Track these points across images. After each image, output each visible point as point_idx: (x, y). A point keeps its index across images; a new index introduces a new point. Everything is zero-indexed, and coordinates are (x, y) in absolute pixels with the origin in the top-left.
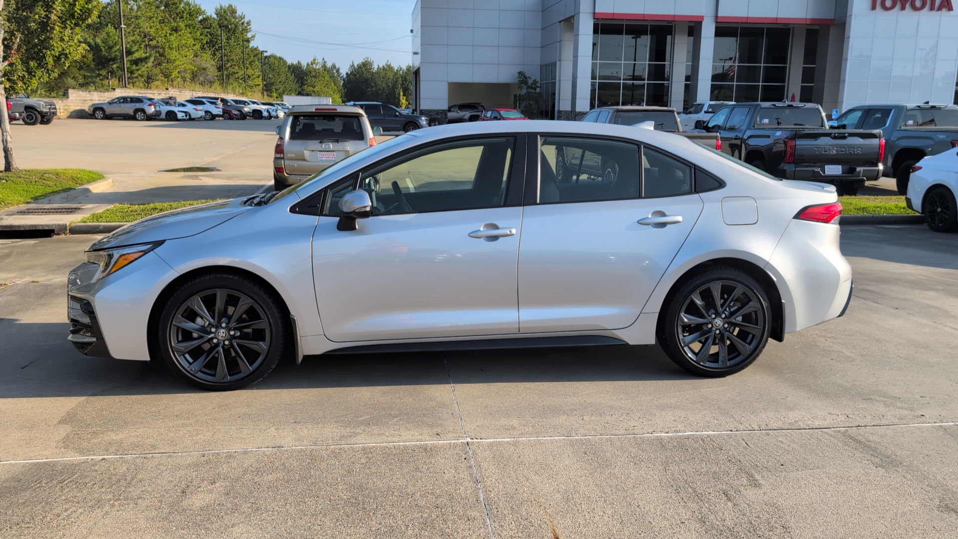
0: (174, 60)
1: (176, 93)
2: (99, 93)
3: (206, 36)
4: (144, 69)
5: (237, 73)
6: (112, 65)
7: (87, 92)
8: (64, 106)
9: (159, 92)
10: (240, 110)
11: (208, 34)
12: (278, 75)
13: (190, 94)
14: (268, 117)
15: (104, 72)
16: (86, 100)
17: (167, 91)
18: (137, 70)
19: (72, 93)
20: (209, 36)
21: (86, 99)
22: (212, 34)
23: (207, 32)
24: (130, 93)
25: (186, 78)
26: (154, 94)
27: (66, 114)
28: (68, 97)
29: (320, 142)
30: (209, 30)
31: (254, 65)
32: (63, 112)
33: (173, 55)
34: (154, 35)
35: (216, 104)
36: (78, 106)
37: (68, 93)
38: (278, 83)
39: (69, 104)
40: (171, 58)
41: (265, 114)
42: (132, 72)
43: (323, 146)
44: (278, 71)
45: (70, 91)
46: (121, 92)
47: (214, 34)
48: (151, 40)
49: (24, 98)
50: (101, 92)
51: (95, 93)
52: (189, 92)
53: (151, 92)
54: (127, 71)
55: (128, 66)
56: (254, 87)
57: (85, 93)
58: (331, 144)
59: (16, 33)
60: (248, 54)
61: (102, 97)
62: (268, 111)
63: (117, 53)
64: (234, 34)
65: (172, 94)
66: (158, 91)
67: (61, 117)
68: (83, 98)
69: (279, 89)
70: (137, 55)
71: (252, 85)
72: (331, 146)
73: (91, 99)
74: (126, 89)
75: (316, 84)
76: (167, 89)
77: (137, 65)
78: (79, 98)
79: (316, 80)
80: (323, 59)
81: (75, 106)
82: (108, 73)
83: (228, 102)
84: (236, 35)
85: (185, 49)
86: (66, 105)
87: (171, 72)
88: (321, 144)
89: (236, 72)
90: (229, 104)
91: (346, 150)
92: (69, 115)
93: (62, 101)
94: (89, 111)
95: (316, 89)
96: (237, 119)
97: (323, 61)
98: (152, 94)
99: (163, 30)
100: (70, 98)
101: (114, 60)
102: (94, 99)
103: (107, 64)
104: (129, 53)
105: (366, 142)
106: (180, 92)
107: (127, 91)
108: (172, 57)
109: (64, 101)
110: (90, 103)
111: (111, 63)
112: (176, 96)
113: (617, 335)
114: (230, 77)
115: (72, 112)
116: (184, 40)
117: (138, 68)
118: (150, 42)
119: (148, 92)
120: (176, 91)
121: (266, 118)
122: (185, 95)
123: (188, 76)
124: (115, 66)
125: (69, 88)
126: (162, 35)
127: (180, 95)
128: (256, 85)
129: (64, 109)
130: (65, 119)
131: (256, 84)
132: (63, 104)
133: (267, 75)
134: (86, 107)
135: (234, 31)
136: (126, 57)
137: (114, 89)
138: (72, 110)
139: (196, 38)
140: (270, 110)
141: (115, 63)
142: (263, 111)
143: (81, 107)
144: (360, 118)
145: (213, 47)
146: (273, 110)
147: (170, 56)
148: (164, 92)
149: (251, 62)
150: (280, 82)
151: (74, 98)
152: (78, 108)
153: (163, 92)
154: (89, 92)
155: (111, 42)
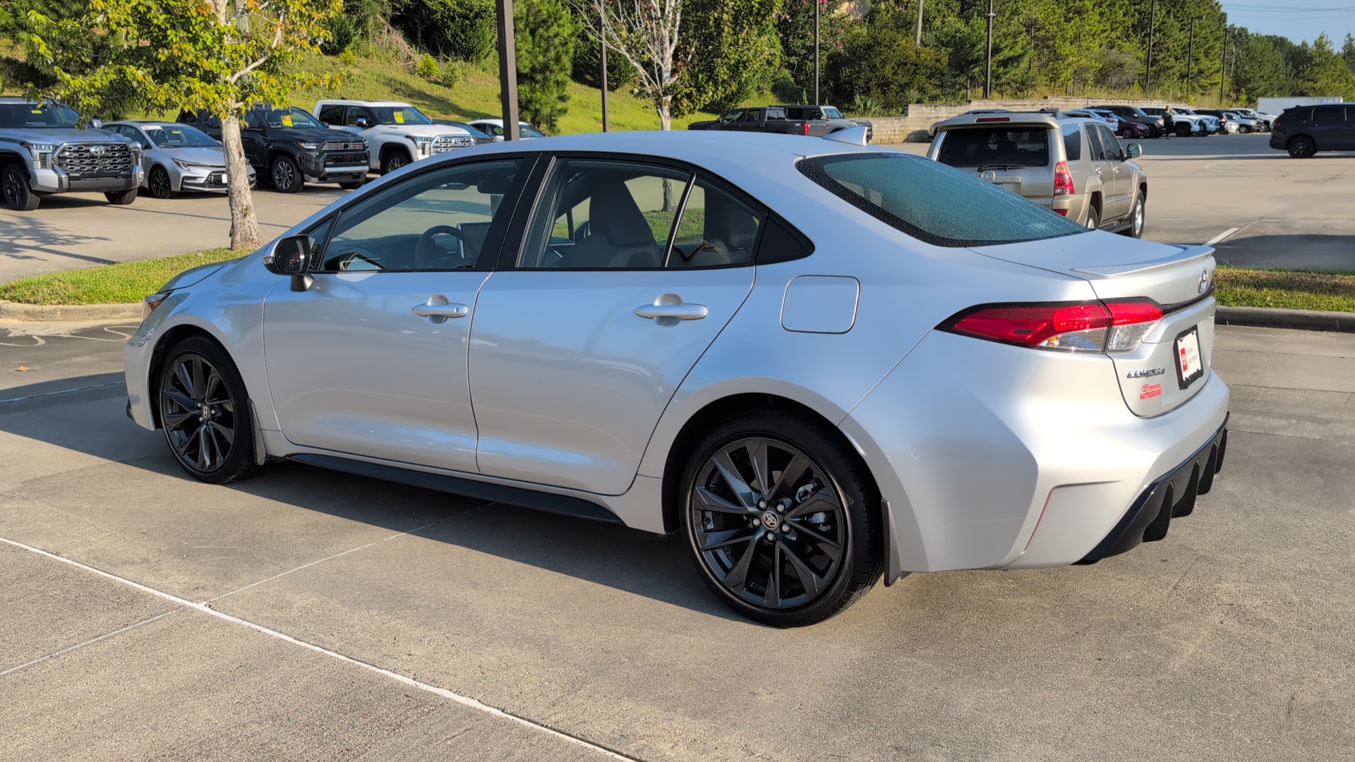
0: (1067, 55)
1: (1058, 103)
2: (948, 107)
3: (1133, 16)
4: (1017, 72)
5: (1172, 67)
6: (973, 68)
7: (933, 107)
8: (900, 127)
9: (1032, 103)
10: (1152, 122)
11: (1136, 13)
12: (1259, 67)
13: (1082, 103)
14: (1200, 132)
15: (962, 79)
16: (930, 118)
17: (1045, 100)
18: (1005, 74)
19: (913, 110)
20: (1137, 16)
21: (930, 116)
22: (1142, 12)
23: (1135, 10)
24: (992, 105)
25: (1087, 80)
26: (1026, 105)
27: (902, 137)
28: (907, 115)
29: (978, 171)
30: (1138, 7)
31: (1213, 53)
32: (898, 135)
33: (1066, 49)
34: (1043, 22)
35: (1109, 117)
36: (919, 126)
37: (907, 109)
38: (1257, 78)
39: (907, 124)
40: (1062, 53)
41: (1196, 128)
42: (998, 77)
43: (982, 175)
44: (1260, 60)
45: (911, 107)
46: (979, 106)
47: (1145, 13)
48: (1039, 30)
49: (837, 118)
50: (951, 106)
51: (943, 108)
52: (1081, 100)
53: (1022, 103)
54: (992, 76)
55: (994, 68)
56: (1209, 87)
57: (929, 108)
58: (994, 172)
59: (691, 40)
60: (1205, 38)
61: (951, 113)
62: (1201, 123)
63: (981, 52)
64: (1183, 9)
65: (1052, 105)
66: (1031, 101)
67: (895, 141)
68: (926, 116)
69: (1258, 88)
70: (1007, 53)
71: (1206, 85)
72: (994, 176)
73: (936, 116)
74: (986, 100)
75: (1319, 76)
76: (1046, 98)
77: (1006, 67)
78: (920, 116)
79: (1319, 71)
80: (1349, 35)
81: (915, 126)
82: (967, 80)
83: (1135, 113)
84: (1185, 10)
85: (1089, 39)
86: (904, 126)
87: (1060, 73)
88: (979, 173)
89: (1169, 66)
90: (1136, 115)
91: (1017, 181)
92: (906, 138)
93: (899, 120)
94: (930, 132)
95: (1319, 84)
96: (1145, 137)
97: (1348, 39)
98: (1022, 105)
99: (1055, 14)
100: (910, 116)
101: (976, 62)
102: (940, 116)
103: (966, 68)
104: (996, 50)
105: (1051, 169)
106: (1066, 101)
107: (987, 103)
108: (1064, 51)
109: (901, 120)
110: (934, 121)
111: (972, 66)
112: (1059, 107)
113: (607, 505)
114: (1161, 74)
115: (910, 134)
116: (1089, 25)
117: (1007, 70)
118: (1037, 33)
119: (1018, 103)
120: (1060, 99)
121: (1198, 134)
122: (1075, 105)
123: (1090, 76)
124: (976, 70)
125: (910, 103)
126: (1054, 21)
127: (1066, 105)
128: (1212, 85)
129: (899, 131)
130: (899, 143)
131: (1212, 82)
132: (899, 125)
133: (1242, 67)
134: (928, 127)
135: (1182, 5)
136: (992, 56)
137: (970, 102)
138: (910, 132)
139: (1115, 21)
140: (1207, 123)
141: (976, 67)
142: (1192, 123)
143: (922, 127)
144: (1048, 130)
145: (1142, 31)
146: (1211, 122)
147: (1062, 50)
148: (1041, 103)
149: (1209, 48)
150: (1262, 77)
151: (914, 116)
152: (918, 129)
153: (1039, 103)
154: (936, 106)
155: (975, 38)
